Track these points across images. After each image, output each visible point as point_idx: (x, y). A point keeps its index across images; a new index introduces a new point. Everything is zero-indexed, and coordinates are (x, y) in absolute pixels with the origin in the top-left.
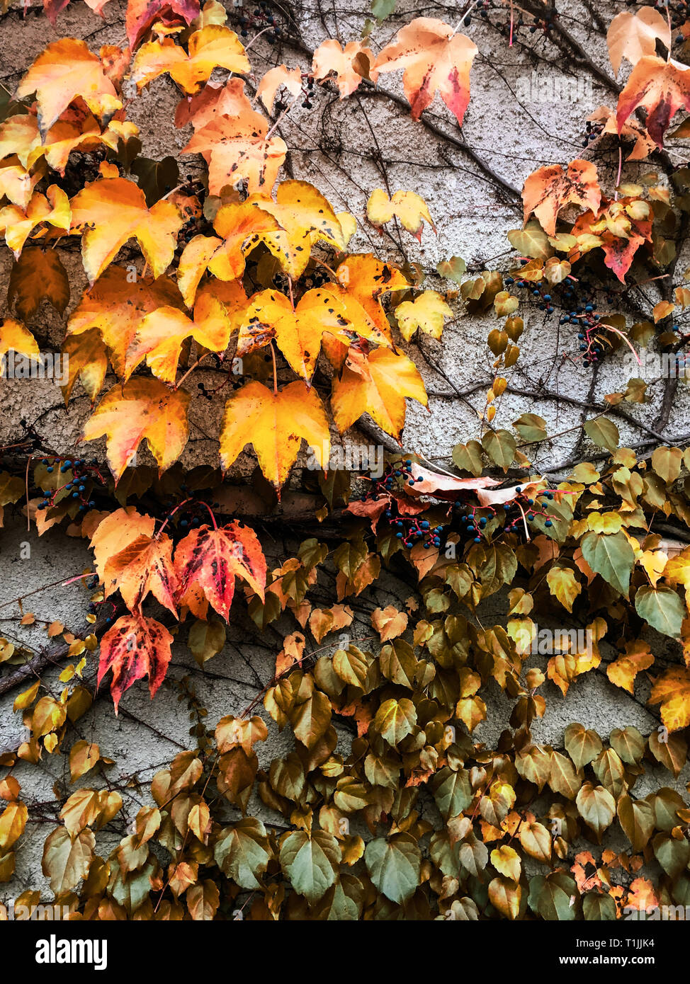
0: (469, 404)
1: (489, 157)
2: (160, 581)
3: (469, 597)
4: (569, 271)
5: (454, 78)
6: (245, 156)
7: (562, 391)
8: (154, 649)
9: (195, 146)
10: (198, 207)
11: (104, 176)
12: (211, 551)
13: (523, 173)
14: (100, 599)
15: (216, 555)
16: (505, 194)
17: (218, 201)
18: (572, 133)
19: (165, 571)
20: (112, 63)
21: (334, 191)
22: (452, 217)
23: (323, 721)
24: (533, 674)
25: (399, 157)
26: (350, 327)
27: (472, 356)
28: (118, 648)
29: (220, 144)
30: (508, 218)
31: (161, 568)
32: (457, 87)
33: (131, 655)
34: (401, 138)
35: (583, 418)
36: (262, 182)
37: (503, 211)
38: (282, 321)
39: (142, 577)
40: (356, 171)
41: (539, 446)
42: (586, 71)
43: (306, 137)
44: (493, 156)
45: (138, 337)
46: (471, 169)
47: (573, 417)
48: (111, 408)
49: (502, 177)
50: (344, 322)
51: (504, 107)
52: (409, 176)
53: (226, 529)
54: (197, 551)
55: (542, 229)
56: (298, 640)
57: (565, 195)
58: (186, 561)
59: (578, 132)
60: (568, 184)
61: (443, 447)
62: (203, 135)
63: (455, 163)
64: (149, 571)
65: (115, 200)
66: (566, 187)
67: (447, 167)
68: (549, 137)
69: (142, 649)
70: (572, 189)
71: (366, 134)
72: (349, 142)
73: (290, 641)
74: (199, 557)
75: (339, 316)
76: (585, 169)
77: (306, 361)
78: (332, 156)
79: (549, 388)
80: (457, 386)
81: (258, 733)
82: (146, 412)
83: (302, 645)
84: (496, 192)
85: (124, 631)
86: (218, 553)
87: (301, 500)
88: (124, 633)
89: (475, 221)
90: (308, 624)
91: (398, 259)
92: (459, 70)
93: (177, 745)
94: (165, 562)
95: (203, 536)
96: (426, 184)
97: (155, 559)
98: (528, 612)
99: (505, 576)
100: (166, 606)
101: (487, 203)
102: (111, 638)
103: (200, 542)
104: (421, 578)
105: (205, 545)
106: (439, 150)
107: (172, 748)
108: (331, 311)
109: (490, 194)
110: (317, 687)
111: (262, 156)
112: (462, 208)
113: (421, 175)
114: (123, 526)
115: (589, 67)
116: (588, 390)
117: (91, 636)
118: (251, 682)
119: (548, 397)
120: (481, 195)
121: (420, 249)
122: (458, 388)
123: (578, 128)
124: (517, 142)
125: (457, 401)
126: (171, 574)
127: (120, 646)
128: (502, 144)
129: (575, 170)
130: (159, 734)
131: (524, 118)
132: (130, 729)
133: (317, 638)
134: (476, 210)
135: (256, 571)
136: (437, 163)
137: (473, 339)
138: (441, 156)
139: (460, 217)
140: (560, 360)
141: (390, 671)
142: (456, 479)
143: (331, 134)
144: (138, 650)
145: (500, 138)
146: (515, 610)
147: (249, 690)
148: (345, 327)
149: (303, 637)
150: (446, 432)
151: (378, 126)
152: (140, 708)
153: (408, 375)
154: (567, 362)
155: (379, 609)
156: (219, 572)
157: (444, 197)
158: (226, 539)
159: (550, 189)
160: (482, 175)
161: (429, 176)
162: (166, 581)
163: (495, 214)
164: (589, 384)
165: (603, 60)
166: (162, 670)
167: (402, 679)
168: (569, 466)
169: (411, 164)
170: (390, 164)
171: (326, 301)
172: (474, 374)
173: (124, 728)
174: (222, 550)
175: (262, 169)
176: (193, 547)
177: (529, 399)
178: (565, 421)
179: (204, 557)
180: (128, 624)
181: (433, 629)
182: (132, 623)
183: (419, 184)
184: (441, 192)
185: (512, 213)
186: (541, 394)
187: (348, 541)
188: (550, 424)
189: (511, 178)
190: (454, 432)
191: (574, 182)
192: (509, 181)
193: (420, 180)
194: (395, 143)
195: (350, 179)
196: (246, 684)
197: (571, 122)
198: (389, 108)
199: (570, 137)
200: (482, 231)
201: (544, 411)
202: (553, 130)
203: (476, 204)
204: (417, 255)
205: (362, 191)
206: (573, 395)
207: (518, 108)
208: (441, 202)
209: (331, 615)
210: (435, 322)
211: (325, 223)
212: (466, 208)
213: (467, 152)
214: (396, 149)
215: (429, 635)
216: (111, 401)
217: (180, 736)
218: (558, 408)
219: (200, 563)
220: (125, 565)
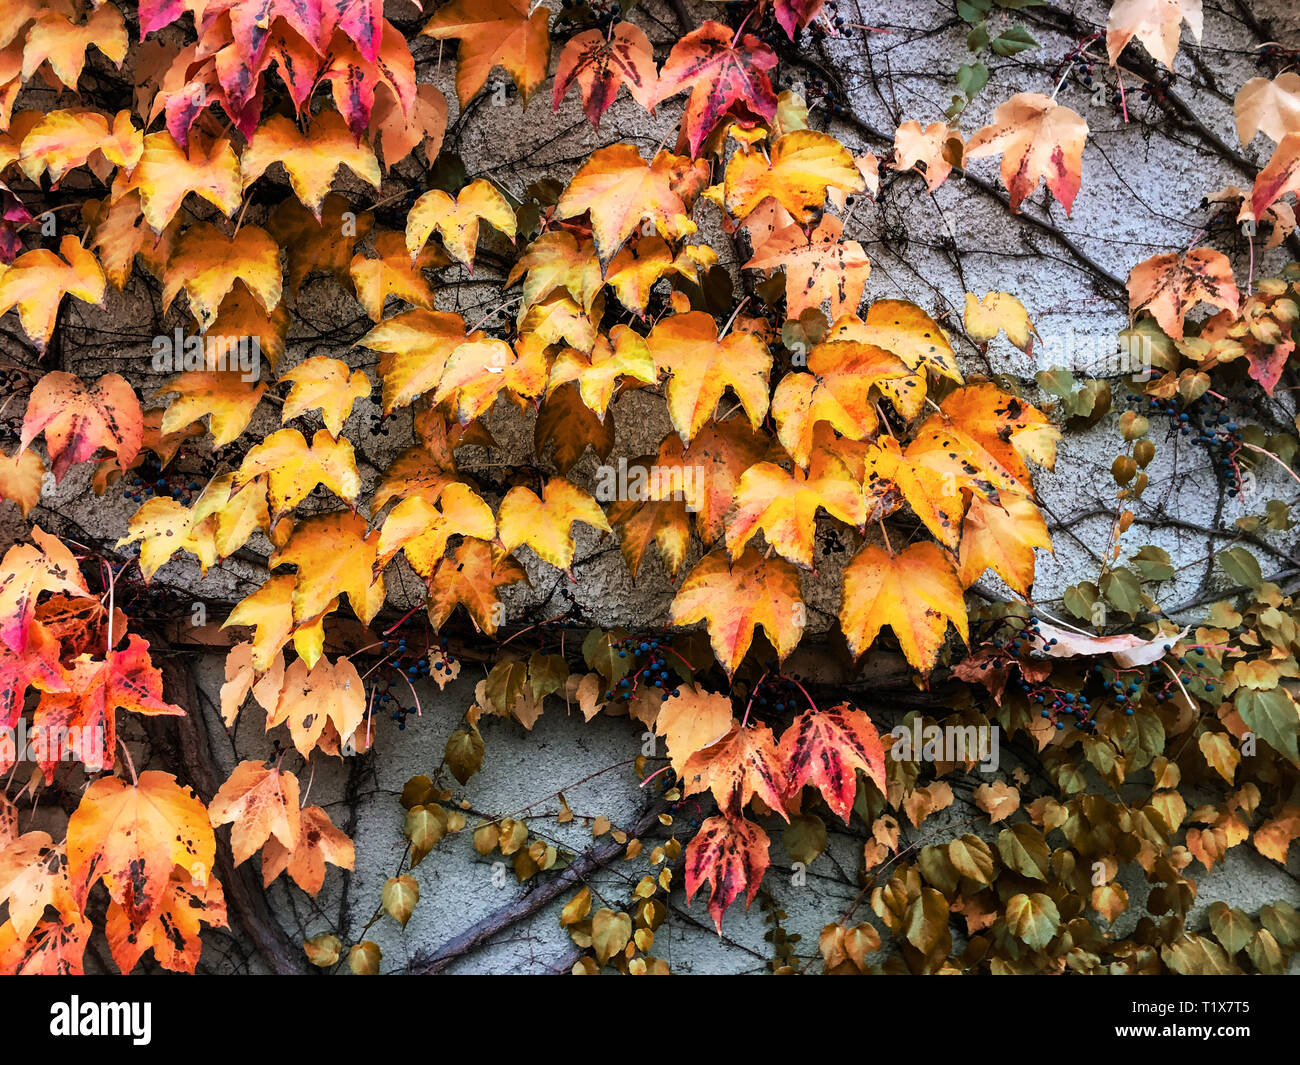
0: (1073, 536)
1: (1083, 241)
2: (761, 778)
3: (1113, 774)
4: (1209, 385)
5: (1058, 159)
6: (819, 268)
7: (1183, 517)
8: (747, 853)
9: (762, 258)
10: (768, 332)
11: (678, 311)
12: (817, 740)
13: (1125, 258)
14: (676, 797)
15: (824, 745)
16: (1104, 284)
17: (797, 326)
18: (1180, 209)
19: (765, 767)
20: (680, 175)
21: (897, 289)
22: (1041, 314)
23: (941, 923)
24: (1177, 853)
25: (974, 245)
26: (980, 476)
27: (1074, 478)
28: (706, 855)
29: (791, 255)
30: (1109, 313)
31: (759, 762)
32: (1061, 170)
33: (723, 861)
34: (976, 222)
35: (1210, 547)
36: (842, 297)
37: (1101, 305)
38: (899, 471)
39: (734, 773)
40: (923, 263)
41: (1158, 583)
42: (1193, 135)
43: (861, 226)
44: (1087, 239)
45: (736, 502)
46: (1061, 257)
47: (1197, 545)
48: (699, 584)
49: (1100, 264)
50: (972, 470)
51: (1097, 181)
52: (987, 268)
53: (831, 712)
54: (801, 741)
55: (1161, 330)
56: (889, 825)
57: (1188, 290)
58: (790, 754)
59: (1187, 207)
60: (1189, 275)
61: (1045, 588)
62: (771, 246)
63: (1041, 249)
64: (744, 766)
65: (686, 336)
66: (1188, 280)
67: (1032, 256)
68: (1153, 216)
69: (735, 855)
70: (1197, 284)
71: (932, 219)
72: (912, 229)
73: (879, 827)
74: (805, 747)
75: (964, 462)
76: (1212, 259)
77: (945, 524)
78: (893, 246)
79: (1168, 512)
80: (1057, 515)
81: (870, 942)
82: (742, 587)
83: (896, 831)
84: (1094, 283)
85: (712, 834)
86: (827, 742)
87: (885, 661)
88: (712, 837)
89: (1068, 317)
90: (902, 807)
91: (978, 367)
92: (1063, 150)
93: (750, 953)
94: (764, 756)
95: (807, 724)
96: (1007, 276)
97: (749, 751)
98: (1176, 784)
99: (1152, 747)
100: (774, 809)
101: (1082, 297)
102: (698, 843)
103: (803, 730)
104: (1041, 748)
105: (810, 734)
106: (1022, 235)
107: (745, 956)
108: (953, 456)
109: (1086, 286)
110: (925, 883)
111: (837, 264)
112: (1053, 303)
113: (1002, 266)
114: (691, 709)
115: (1197, 130)
116: (1213, 513)
117: (672, 842)
118: (833, 875)
119: (1169, 523)
120: (1074, 286)
121: (1005, 354)
122: (1060, 518)
123: (1188, 203)
124: (1115, 222)
125: (1058, 533)
126: (774, 769)
127: (709, 853)
128: (1098, 225)
129: (1196, 259)
130: (729, 941)
131: (1122, 194)
132: (693, 937)
133: (914, 822)
134: (1070, 305)
135: (873, 761)
136: (1021, 252)
137: (1075, 460)
138: (1025, 243)
139: (1050, 313)
140: (1179, 480)
141: (1016, 861)
142: (1092, 638)
143: (891, 222)
144: (731, 856)
145: (1095, 218)
146: (1161, 785)
147: (831, 885)
148: (974, 476)
149: (893, 820)
150: (1047, 570)
151: (947, 209)
152: (704, 912)
153: (1029, 518)
154: (1187, 481)
155: (985, 785)
156: (831, 764)
157: (1031, 291)
158: (831, 724)
159: (1164, 280)
160: (1075, 263)
161: (1010, 266)
162: (768, 777)
163: (1093, 308)
164: (1213, 505)
165: (1213, 122)
166: (756, 877)
167: (1032, 870)
168: (1197, 604)
169: (990, 253)
170: (963, 254)
171: (946, 444)
172: (1077, 500)
173: (687, 936)
174: (831, 738)
175: (841, 281)
176: (796, 737)
177: (1144, 527)
178: (1186, 550)
179: (810, 748)
180: (716, 826)
181: (1067, 811)
182: (721, 825)
183: (1000, 276)
184: (1026, 285)
185: (1114, 308)
186: (1159, 520)
187: (957, 712)
188: (1173, 557)
189: (1111, 265)
190: (1057, 570)
191: (1198, 274)
192: (1108, 270)
193: (1000, 271)
194: (969, 229)
195: (917, 274)
196: (826, 878)
197: (1178, 197)
198: (959, 188)
199: (1179, 214)
200: (1079, 329)
201: (1165, 540)
202: (1157, 207)
203: (1070, 297)
204: (1001, 361)
205: (931, 288)
206: (1195, 520)
207: (1115, 182)
208: (1027, 297)
209: (929, 795)
210: (1045, 448)
211: (933, 349)
212: (1058, 303)
213: (1058, 237)
214: (971, 236)
215: (1062, 817)
216: (699, 574)
217: (754, 943)
218: (1179, 536)
219: (807, 756)
220: (709, 758)
